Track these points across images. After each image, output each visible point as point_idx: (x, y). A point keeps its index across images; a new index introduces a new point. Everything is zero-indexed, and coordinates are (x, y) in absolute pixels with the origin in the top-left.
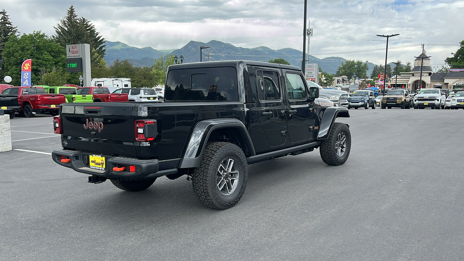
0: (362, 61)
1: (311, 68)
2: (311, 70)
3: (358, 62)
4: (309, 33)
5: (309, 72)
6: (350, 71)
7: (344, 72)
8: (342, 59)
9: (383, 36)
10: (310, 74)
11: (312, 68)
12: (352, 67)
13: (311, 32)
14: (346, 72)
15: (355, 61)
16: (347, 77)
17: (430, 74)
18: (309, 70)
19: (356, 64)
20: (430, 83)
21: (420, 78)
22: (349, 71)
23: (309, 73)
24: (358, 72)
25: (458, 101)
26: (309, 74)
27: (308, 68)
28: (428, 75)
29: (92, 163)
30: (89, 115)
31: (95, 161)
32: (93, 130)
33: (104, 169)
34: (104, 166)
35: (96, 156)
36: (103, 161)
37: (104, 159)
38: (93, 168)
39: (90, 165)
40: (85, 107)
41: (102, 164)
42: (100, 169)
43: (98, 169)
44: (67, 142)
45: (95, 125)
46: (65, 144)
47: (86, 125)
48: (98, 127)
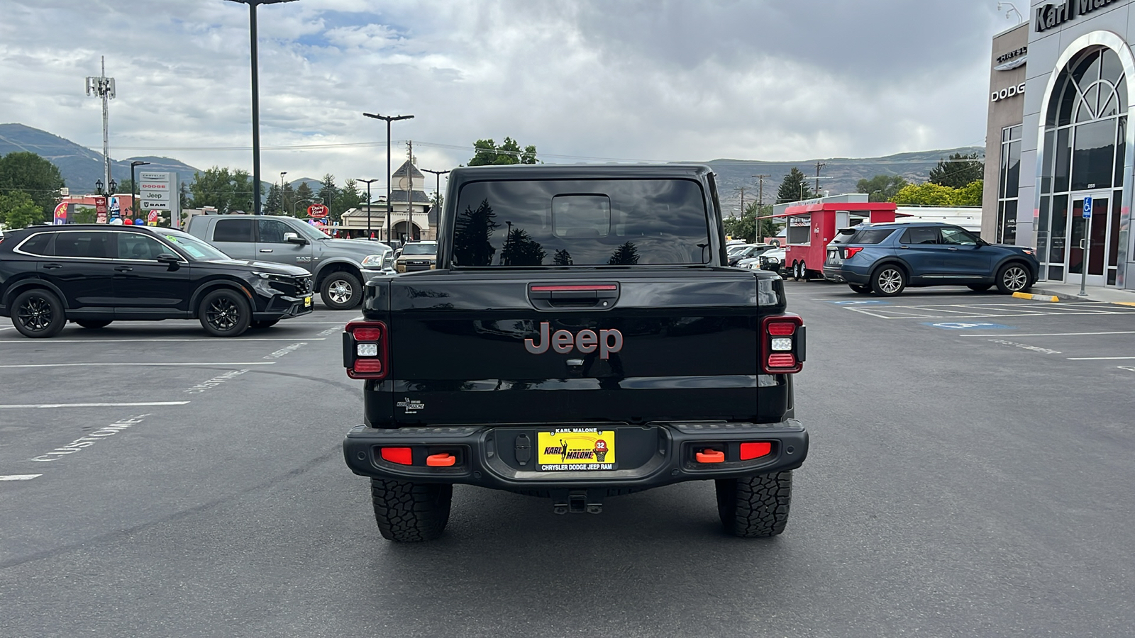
0: (248, 172)
1: (156, 184)
2: (156, 189)
3: (238, 174)
4: (104, 89)
5: (152, 193)
6: (218, 194)
7: (203, 196)
8: (178, 163)
9: (378, 117)
10: (154, 198)
11: (161, 184)
12: (222, 185)
13: (108, 86)
14: (207, 196)
15: (230, 172)
16: (217, 210)
17: (426, 209)
18: (152, 189)
19: (234, 179)
20: (428, 228)
21: (409, 217)
22: (215, 195)
23: (151, 196)
24: (239, 197)
26: (151, 198)
27: (147, 184)
28: (423, 211)
29: (551, 455)
30: (554, 309)
31: (565, 447)
32: (575, 353)
33: (610, 467)
34: (610, 458)
35: (572, 431)
36: (603, 444)
37: (609, 437)
38: (555, 471)
39: (540, 463)
40: (533, 289)
41: (601, 453)
42: (589, 469)
43: (580, 470)
44: (419, 402)
45: (587, 339)
46: (409, 410)
47: (537, 341)
48: (599, 344)
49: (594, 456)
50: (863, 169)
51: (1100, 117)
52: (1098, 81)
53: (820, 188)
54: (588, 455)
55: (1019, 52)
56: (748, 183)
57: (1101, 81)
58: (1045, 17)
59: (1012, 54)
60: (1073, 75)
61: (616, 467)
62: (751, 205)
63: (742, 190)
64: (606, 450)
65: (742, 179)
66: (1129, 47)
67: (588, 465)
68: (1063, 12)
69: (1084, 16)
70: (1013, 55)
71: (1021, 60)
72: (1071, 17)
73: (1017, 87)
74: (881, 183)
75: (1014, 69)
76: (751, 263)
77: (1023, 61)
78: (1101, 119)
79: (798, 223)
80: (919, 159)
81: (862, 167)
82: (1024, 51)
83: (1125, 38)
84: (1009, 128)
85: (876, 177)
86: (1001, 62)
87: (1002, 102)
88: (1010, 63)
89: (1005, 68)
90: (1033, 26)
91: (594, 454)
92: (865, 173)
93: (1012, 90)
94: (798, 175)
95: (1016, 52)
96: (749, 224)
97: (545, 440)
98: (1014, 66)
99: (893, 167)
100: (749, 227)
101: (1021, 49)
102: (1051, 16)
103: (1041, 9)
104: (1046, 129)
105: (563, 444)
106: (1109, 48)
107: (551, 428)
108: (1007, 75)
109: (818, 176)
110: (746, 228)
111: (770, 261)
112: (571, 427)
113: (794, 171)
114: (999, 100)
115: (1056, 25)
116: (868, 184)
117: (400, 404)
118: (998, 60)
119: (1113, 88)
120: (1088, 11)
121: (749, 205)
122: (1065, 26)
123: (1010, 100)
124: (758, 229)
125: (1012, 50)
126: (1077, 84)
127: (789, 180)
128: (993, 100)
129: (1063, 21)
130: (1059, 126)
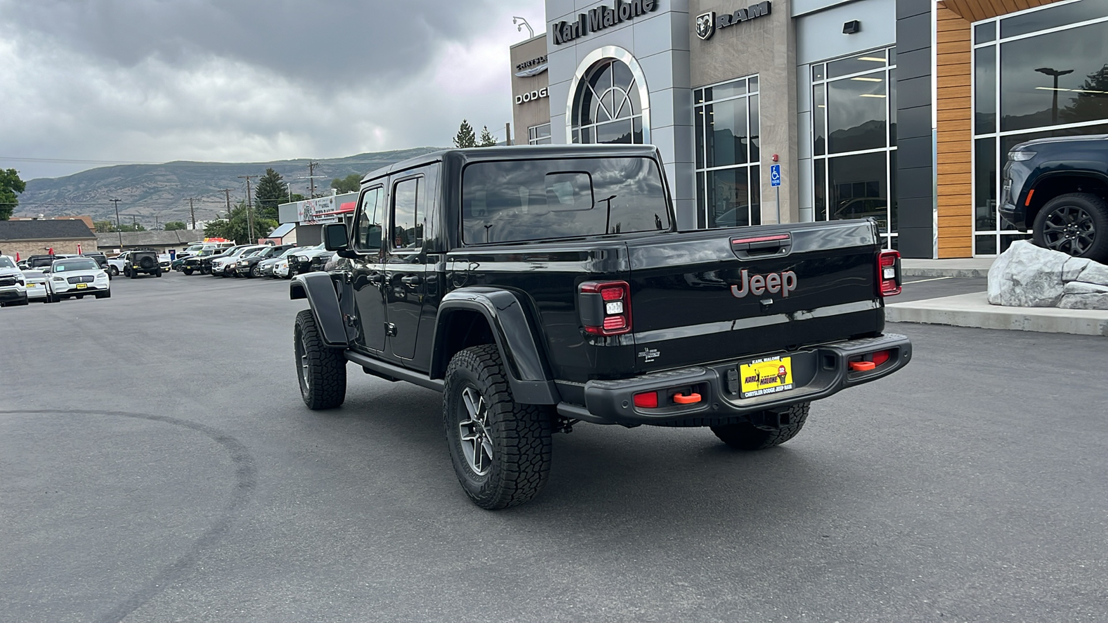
25: (71, 280)
29: (750, 383)
30: (750, 258)
31: (758, 375)
32: (767, 295)
33: (790, 387)
34: (789, 379)
35: (763, 360)
36: (783, 369)
37: (787, 362)
38: (755, 396)
39: (743, 391)
40: (734, 242)
41: (782, 376)
42: (777, 390)
43: (771, 393)
44: (656, 350)
45: (773, 281)
46: (648, 359)
47: (740, 288)
48: (781, 285)
49: (778, 380)
50: (328, 169)
51: (617, 118)
52: (612, 88)
53: (316, 187)
54: (774, 380)
55: (537, 61)
56: (211, 185)
57: (614, 88)
58: (561, 31)
59: (530, 63)
60: (589, 82)
61: (795, 386)
62: (238, 207)
63: (227, 191)
64: (785, 374)
65: (204, 182)
66: (637, 60)
67: (775, 387)
68: (577, 28)
69: (595, 33)
70: (532, 64)
71: (541, 68)
72: (584, 34)
73: (538, 92)
74: (355, 181)
75: (534, 76)
76: (277, 263)
77: (545, 68)
78: (617, 120)
79: (309, 221)
80: (380, 159)
81: (327, 167)
82: (543, 60)
83: (632, 53)
84: (535, 127)
85: (349, 177)
86: (520, 69)
87: (526, 105)
88: (530, 70)
89: (525, 75)
90: (550, 39)
91: (778, 378)
92: (329, 173)
93: (534, 94)
94: (274, 176)
95: (534, 62)
96: (239, 226)
97: (746, 371)
98: (534, 73)
99: (356, 167)
100: (239, 229)
101: (538, 59)
102: (567, 31)
103: (556, 25)
104: (572, 128)
105: (757, 373)
106: (619, 60)
107: (748, 361)
108: (527, 81)
109: (311, 175)
110: (236, 230)
111: (300, 260)
112: (762, 357)
113: (270, 172)
114: (523, 102)
115: (572, 39)
116: (342, 183)
117: (641, 354)
118: (518, 67)
119: (626, 94)
120: (599, 29)
121: (236, 207)
122: (579, 40)
123: (533, 103)
124: (251, 231)
125: (531, 59)
126: (593, 89)
127: (266, 181)
128: (517, 103)
129: (578, 36)
130: (582, 126)
